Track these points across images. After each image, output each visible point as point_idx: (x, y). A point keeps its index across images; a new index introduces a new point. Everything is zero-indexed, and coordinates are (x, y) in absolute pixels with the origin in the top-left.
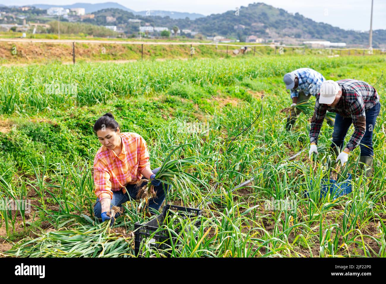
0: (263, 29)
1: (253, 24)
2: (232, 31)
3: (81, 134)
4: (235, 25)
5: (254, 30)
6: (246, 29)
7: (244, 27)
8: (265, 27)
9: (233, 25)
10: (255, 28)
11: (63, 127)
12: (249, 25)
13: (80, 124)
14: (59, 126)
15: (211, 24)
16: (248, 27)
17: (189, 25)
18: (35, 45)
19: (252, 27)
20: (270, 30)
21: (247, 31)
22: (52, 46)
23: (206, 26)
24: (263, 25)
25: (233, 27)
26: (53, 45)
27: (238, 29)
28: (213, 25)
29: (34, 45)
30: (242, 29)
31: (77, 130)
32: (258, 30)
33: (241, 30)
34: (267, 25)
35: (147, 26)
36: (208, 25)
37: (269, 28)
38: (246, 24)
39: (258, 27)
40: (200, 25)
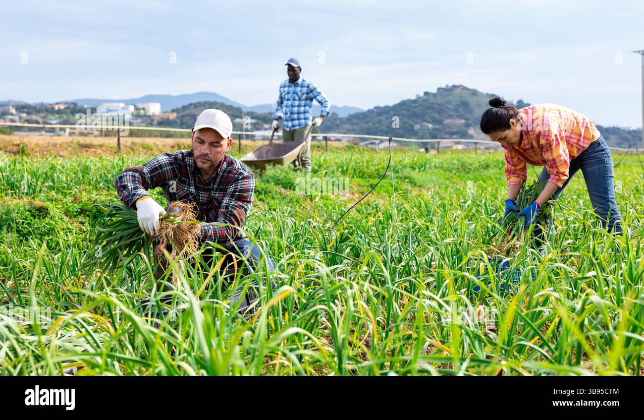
0: (464, 129)
1: (447, 121)
2: (411, 133)
3: (86, 224)
4: (416, 123)
5: (448, 130)
6: (434, 129)
7: (430, 126)
8: (468, 126)
9: (413, 123)
10: (449, 127)
11: (54, 210)
12: (439, 122)
13: (86, 211)
14: (47, 209)
15: (374, 124)
16: (436, 126)
17: (338, 126)
18: (61, 145)
19: (445, 125)
20: (475, 131)
21: (436, 132)
22: (90, 148)
23: (367, 126)
24: (463, 121)
25: (412, 126)
26: (91, 145)
27: (421, 129)
28: (378, 125)
29: (58, 146)
30: (428, 129)
31: (80, 220)
32: (454, 130)
33: (426, 131)
34: (470, 122)
35: (265, 129)
36: (371, 124)
37: (474, 127)
38: (434, 121)
39: (455, 125)
40: (357, 125)
